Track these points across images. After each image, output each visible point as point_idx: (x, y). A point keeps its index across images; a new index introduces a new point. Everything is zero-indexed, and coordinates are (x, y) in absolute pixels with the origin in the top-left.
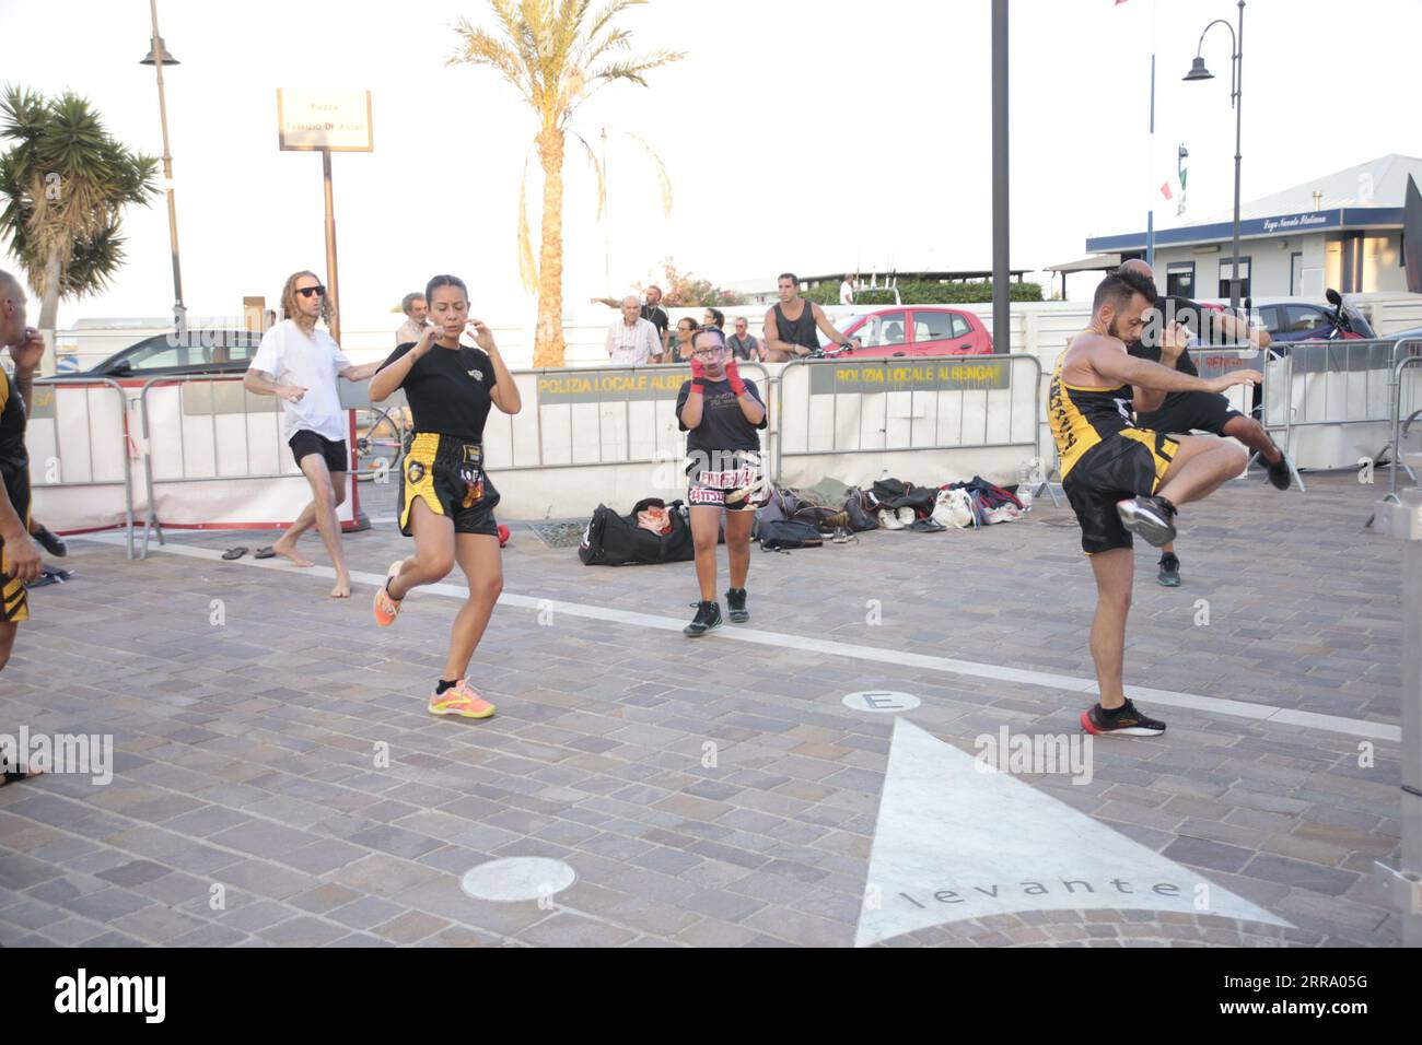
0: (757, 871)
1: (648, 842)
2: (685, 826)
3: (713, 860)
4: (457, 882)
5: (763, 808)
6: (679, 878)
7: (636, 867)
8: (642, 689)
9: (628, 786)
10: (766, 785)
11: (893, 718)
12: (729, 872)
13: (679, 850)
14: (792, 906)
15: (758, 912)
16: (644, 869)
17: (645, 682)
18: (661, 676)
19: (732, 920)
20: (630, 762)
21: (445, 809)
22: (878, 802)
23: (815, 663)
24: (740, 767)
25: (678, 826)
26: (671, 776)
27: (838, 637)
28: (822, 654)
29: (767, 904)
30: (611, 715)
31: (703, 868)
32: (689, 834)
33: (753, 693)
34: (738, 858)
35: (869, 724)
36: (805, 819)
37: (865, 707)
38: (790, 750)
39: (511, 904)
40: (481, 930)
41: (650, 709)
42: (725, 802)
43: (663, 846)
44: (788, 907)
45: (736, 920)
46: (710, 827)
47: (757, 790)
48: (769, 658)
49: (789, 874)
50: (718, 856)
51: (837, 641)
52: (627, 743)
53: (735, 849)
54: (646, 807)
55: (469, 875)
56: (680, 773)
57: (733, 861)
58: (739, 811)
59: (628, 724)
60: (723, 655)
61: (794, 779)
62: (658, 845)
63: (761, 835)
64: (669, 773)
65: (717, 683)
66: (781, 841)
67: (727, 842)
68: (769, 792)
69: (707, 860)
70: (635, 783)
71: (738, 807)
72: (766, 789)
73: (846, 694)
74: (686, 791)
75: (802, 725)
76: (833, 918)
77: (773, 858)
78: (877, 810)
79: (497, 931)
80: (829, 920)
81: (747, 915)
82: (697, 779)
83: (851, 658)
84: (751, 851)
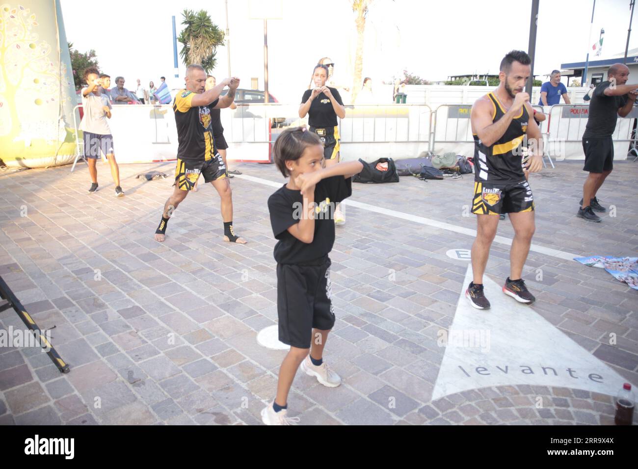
0: (392, 345)
1: (345, 322)
2: (365, 315)
3: (373, 336)
4: (256, 334)
5: (401, 308)
6: (355, 345)
7: (337, 336)
8: (362, 241)
9: (344, 290)
10: (406, 295)
11: (468, 264)
12: (379, 344)
13: (359, 328)
14: (405, 369)
15: (388, 370)
16: (340, 338)
17: (364, 237)
18: (371, 235)
19: (374, 374)
20: (347, 277)
21: (264, 295)
22: (455, 309)
23: (437, 233)
24: (396, 284)
25: (362, 315)
26: (364, 286)
27: (449, 221)
28: (441, 229)
29: (393, 365)
30: (345, 252)
31: (367, 340)
32: (365, 319)
33: (408, 246)
34: (384, 336)
35: (456, 266)
36: (419, 316)
37: (456, 257)
38: (419, 277)
39: (276, 351)
40: (258, 364)
41: (363, 251)
42: (385, 303)
43: (352, 325)
44: (402, 369)
45: (376, 374)
46: (375, 317)
47: (401, 298)
48: (418, 229)
49: (407, 348)
50: (375, 334)
51: (448, 223)
52: (349, 267)
53: (385, 331)
54: (348, 302)
55: (262, 332)
56: (368, 285)
57: (382, 337)
58: (391, 309)
59: (352, 258)
60: (399, 227)
61: (418, 293)
62: (350, 324)
63: (398, 324)
64: (363, 284)
65: (393, 240)
66: (407, 328)
67: (382, 327)
68: (406, 299)
69: (370, 335)
70: (347, 289)
71: (391, 307)
72: (405, 298)
73: (448, 250)
74: (369, 295)
75: (427, 264)
76: (423, 378)
77: (401, 338)
78: (454, 314)
79: (264, 367)
80: (421, 379)
81: (382, 371)
82: (375, 289)
83: (453, 232)
84: (392, 333)
